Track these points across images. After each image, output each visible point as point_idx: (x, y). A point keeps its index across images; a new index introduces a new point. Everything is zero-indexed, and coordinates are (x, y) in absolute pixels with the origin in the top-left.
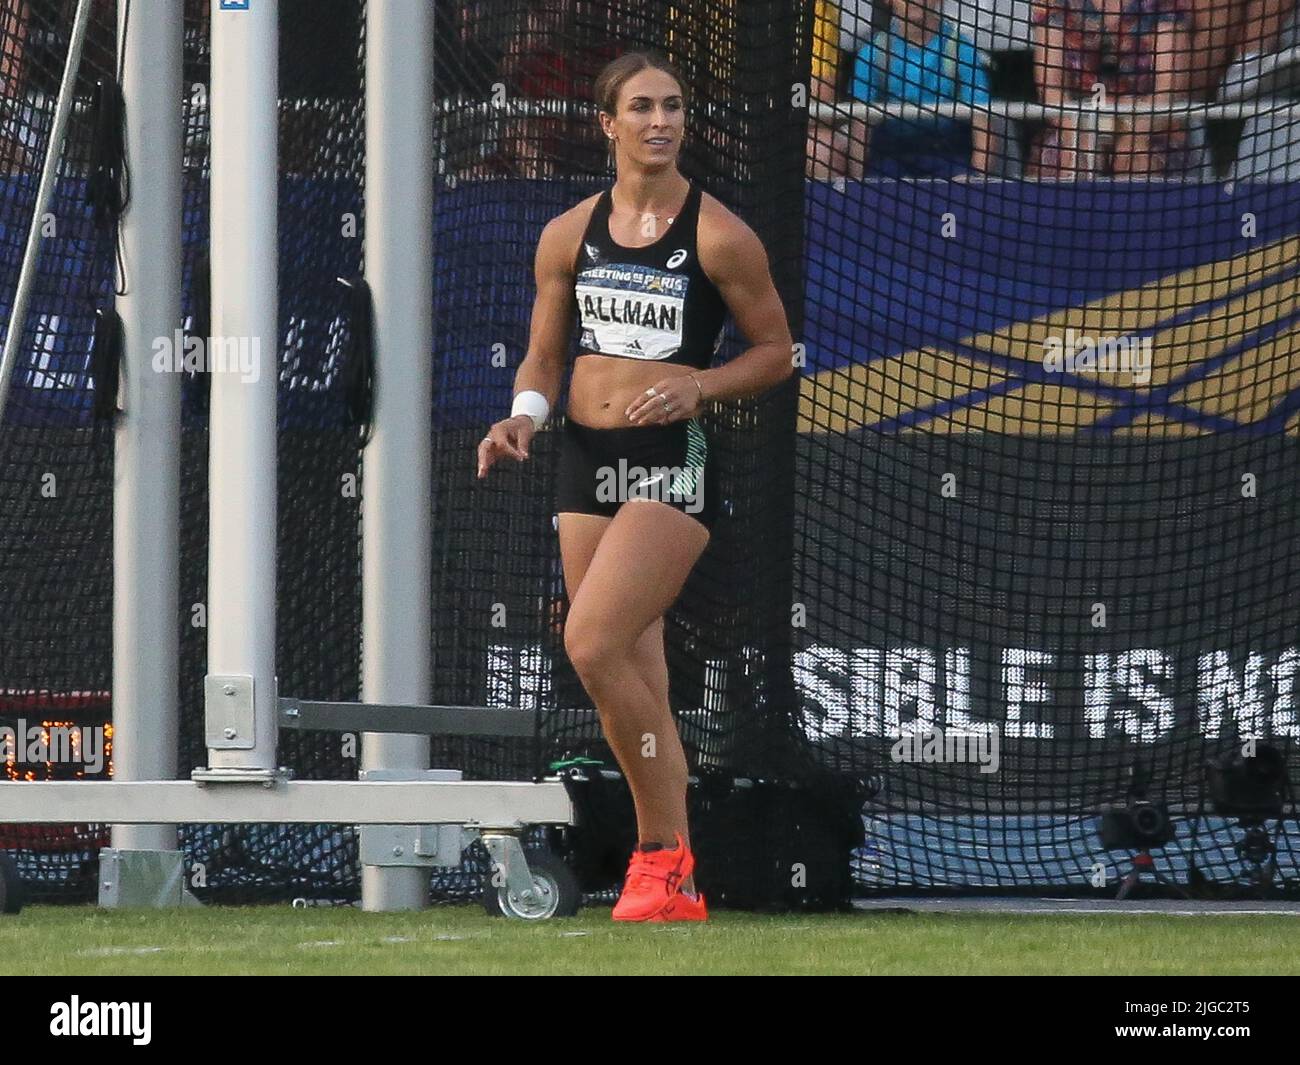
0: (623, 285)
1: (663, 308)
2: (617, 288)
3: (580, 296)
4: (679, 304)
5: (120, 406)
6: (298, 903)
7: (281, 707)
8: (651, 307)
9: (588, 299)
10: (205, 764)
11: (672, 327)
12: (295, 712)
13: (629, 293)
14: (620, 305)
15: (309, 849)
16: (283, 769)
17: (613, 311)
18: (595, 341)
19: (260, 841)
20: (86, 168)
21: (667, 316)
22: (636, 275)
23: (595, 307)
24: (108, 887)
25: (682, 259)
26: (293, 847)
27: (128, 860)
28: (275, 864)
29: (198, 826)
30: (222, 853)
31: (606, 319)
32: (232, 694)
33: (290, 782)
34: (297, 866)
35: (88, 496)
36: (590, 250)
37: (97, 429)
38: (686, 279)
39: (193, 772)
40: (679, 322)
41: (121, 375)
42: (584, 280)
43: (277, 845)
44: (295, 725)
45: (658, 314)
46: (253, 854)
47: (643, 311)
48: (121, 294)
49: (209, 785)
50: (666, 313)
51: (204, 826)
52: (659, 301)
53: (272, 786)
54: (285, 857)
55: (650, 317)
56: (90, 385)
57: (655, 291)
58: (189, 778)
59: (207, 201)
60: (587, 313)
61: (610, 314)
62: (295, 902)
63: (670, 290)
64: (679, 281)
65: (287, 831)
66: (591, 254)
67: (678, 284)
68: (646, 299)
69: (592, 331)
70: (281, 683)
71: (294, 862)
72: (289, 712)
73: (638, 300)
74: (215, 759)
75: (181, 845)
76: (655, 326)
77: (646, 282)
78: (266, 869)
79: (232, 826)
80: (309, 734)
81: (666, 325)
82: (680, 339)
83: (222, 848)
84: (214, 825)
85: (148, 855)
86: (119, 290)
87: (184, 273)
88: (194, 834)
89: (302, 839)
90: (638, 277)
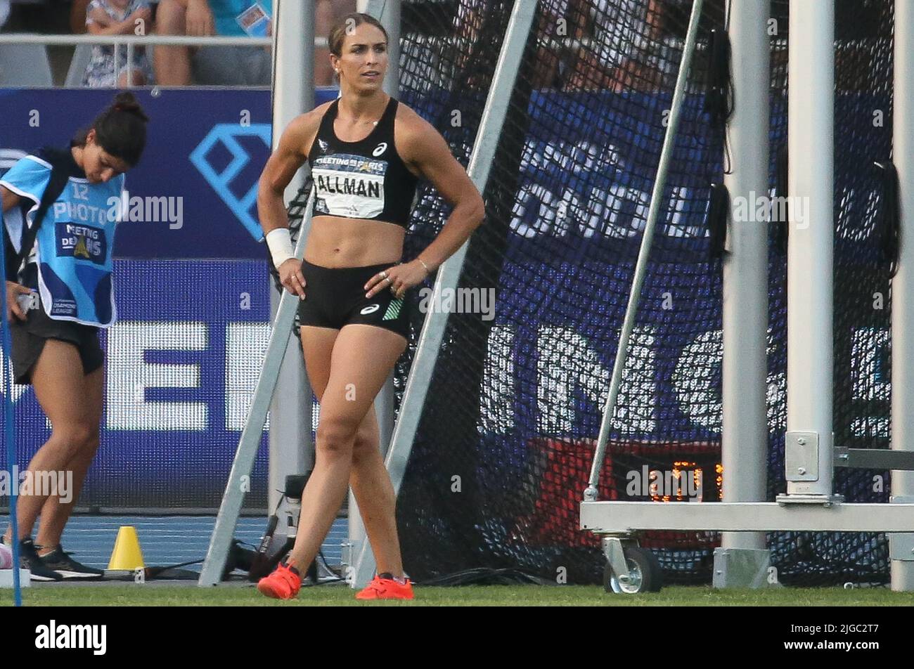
0: (343, 168)
1: (370, 184)
2: (339, 170)
3: (315, 176)
4: (380, 180)
5: (727, 248)
6: (848, 585)
7: (836, 452)
8: (362, 182)
9: (320, 178)
10: (785, 491)
11: (377, 195)
12: (846, 456)
13: (348, 173)
14: (341, 181)
15: (855, 549)
16: (837, 495)
17: (337, 185)
18: (326, 206)
19: (822, 544)
20: (705, 87)
21: (373, 189)
22: (352, 161)
23: (325, 183)
24: (719, 574)
25: (384, 149)
26: (845, 548)
27: (733, 555)
28: (832, 559)
29: (780, 533)
30: (797, 552)
31: (332, 191)
32: (803, 444)
33: (841, 504)
34: (847, 560)
35: (705, 309)
36: (321, 144)
37: (711, 265)
38: (386, 163)
39: (777, 497)
40: (382, 192)
41: (728, 228)
42: (318, 164)
43: (834, 547)
44: (846, 465)
45: (367, 187)
46: (818, 552)
47: (357, 185)
48: (728, 173)
49: (788, 505)
50: (373, 186)
51: (784, 532)
52: (368, 179)
53: (830, 506)
54: (839, 555)
55: (361, 189)
56: (707, 234)
57: (364, 171)
58: (775, 501)
59: (786, 110)
60: (321, 188)
61: (335, 189)
62: (846, 585)
63: (375, 171)
64: (381, 165)
65: (841, 537)
66: (322, 146)
67: (380, 166)
68: (358, 177)
69: (324, 200)
70: (836, 436)
71: (845, 558)
72: (841, 456)
73: (353, 177)
74: (791, 488)
75: (768, 545)
76: (365, 195)
77: (359, 166)
78: (826, 563)
79: (803, 533)
80: (855, 471)
81: (373, 195)
82: (383, 203)
83: (797, 548)
84: (792, 532)
85: (746, 553)
86: (727, 170)
87: (771, 159)
88: (777, 538)
89: (851, 543)
90: (354, 162)
